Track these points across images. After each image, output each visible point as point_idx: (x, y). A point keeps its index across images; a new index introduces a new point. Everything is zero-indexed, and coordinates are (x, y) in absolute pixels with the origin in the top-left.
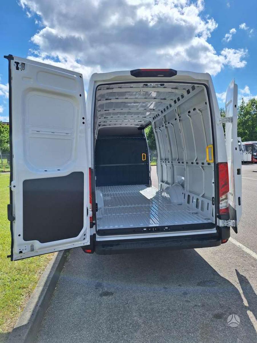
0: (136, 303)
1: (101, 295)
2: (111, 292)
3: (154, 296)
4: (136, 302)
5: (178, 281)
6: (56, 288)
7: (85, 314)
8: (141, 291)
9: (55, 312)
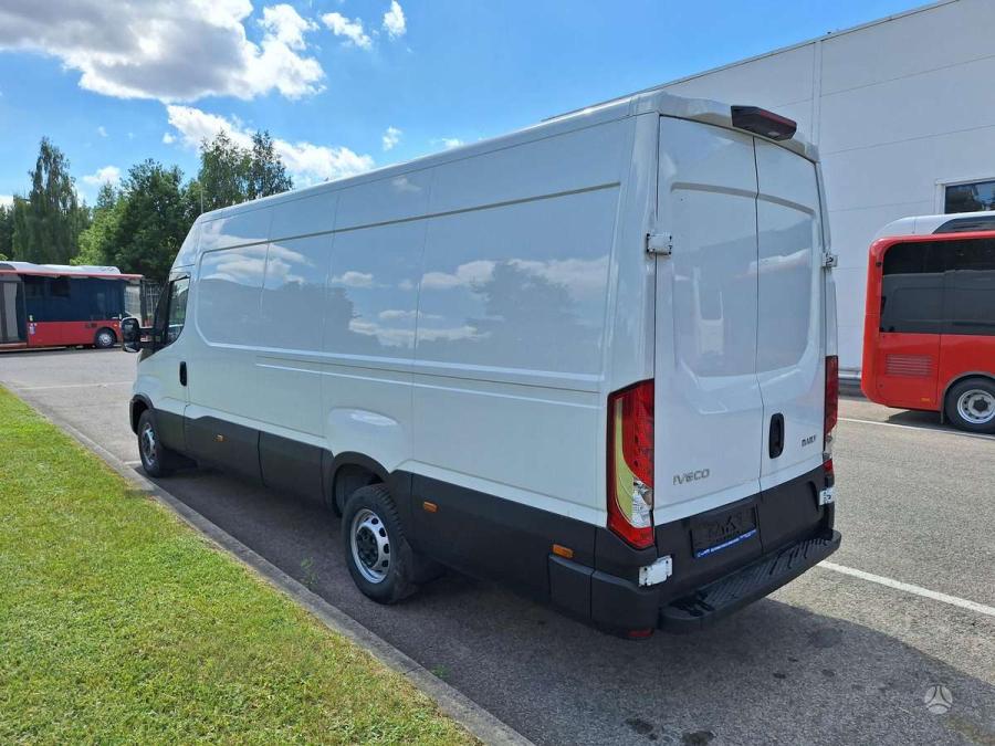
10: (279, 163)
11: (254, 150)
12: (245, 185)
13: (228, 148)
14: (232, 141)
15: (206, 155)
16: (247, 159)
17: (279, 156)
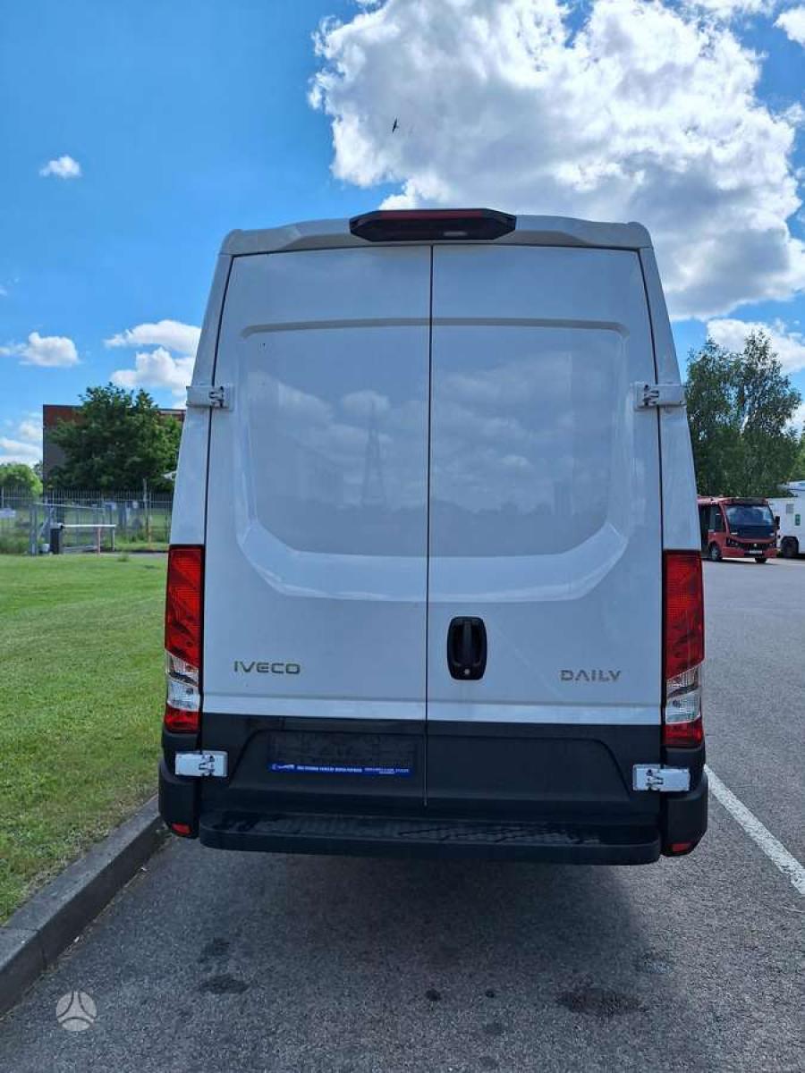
0: (303, 1037)
1: (205, 987)
2: (241, 983)
3: (379, 1021)
4: (305, 1033)
5: (491, 975)
6: (76, 940)
7: (116, 1050)
8: (343, 995)
9: (29, 1026)
10: (774, 362)
11: (746, 352)
12: (733, 392)
13: (716, 355)
14: (721, 347)
15: (692, 366)
16: (738, 364)
17: (775, 355)
